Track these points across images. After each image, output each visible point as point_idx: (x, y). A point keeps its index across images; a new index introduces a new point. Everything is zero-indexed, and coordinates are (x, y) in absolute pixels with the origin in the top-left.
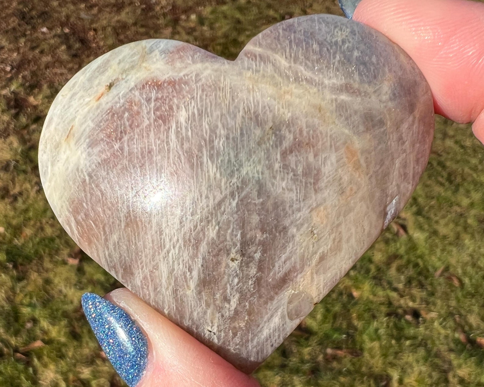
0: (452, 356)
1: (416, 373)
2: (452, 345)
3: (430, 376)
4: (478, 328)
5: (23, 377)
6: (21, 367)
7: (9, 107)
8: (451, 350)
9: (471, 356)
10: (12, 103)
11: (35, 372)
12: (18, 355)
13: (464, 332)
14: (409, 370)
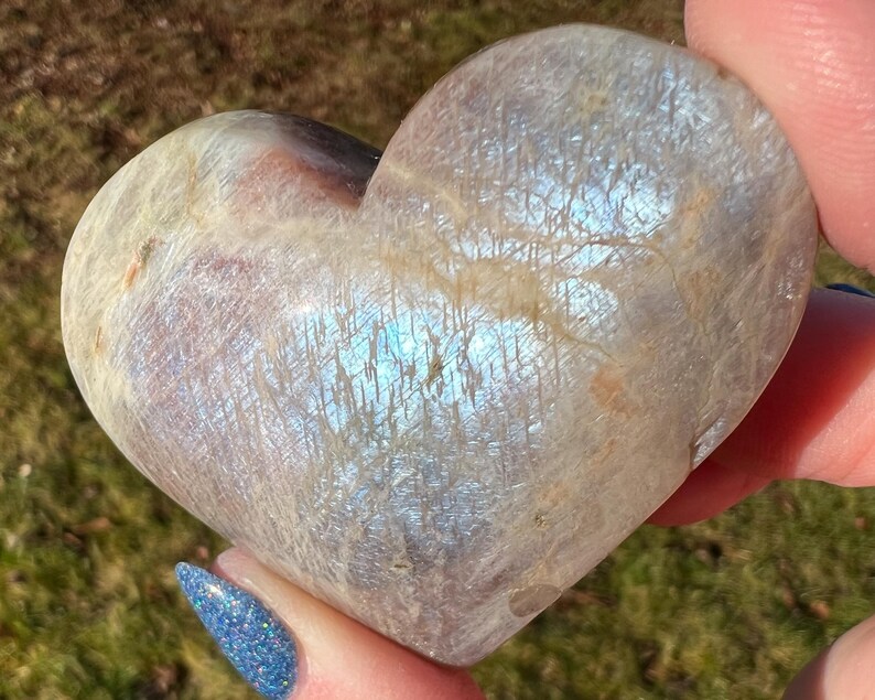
0: (766, 625)
1: (704, 644)
2: (769, 607)
3: (726, 652)
4: (816, 585)
5: (73, 573)
6: (71, 555)
7: (94, 143)
8: (765, 615)
9: (798, 627)
10: (100, 137)
11: (93, 566)
12: (70, 536)
13: (790, 587)
14: (691, 639)
